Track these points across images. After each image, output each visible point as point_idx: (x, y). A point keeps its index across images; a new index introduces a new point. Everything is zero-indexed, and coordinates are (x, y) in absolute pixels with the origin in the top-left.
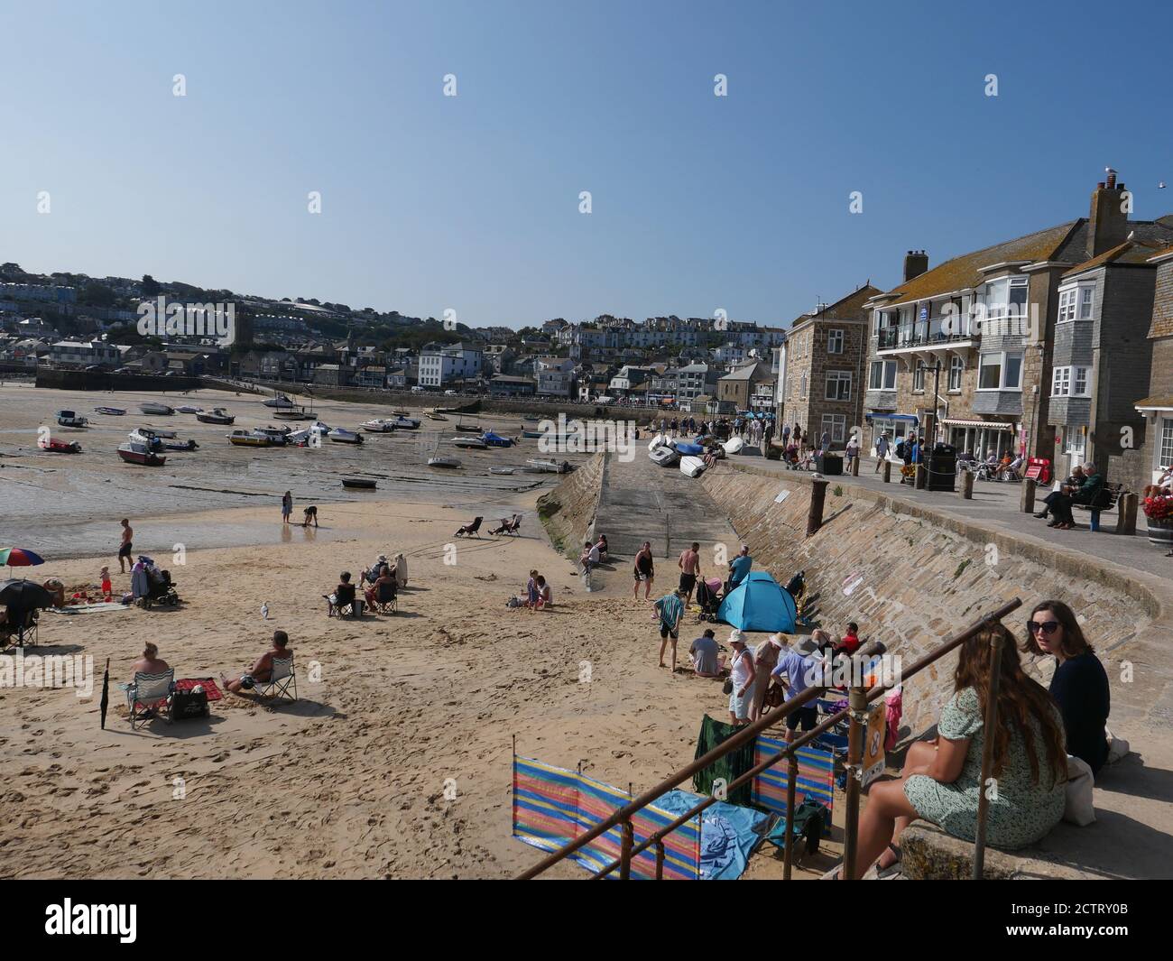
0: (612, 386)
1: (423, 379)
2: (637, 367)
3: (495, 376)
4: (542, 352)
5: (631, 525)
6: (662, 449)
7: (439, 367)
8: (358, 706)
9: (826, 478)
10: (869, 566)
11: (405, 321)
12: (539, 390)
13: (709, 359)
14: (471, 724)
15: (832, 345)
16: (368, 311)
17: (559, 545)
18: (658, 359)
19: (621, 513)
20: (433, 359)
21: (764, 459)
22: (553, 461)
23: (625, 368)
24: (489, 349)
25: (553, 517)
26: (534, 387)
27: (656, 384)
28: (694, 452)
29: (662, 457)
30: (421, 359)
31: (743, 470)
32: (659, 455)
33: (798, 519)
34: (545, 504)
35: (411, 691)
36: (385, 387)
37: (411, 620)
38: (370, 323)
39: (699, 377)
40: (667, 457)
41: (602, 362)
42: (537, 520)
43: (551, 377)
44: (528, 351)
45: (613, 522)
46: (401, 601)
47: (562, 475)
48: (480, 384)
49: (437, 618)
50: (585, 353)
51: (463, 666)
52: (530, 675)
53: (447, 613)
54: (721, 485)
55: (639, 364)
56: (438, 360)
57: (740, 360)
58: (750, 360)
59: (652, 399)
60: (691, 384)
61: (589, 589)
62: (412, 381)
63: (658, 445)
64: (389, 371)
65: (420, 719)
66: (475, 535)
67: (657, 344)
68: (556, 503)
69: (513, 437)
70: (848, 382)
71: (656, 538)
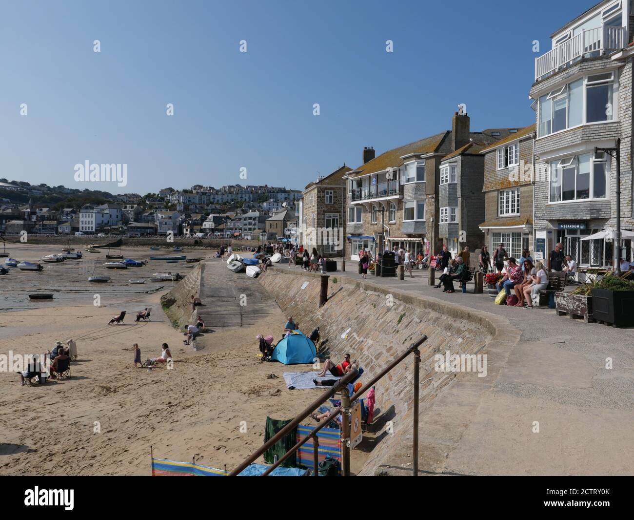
0: (203, 227)
1: (83, 227)
2: (218, 215)
3: (130, 224)
4: (160, 208)
5: (219, 309)
6: (235, 262)
7: (93, 219)
8: (45, 442)
9: (328, 274)
10: (353, 321)
11: (68, 191)
12: (159, 231)
13: (260, 209)
14: (124, 443)
15: (327, 199)
16: (43, 185)
17: (175, 324)
18: (230, 210)
19: (213, 302)
20: (89, 215)
21: (293, 265)
22: (170, 273)
23: (211, 216)
24: (126, 207)
25: (171, 307)
26: (156, 229)
27: (230, 224)
28: (254, 263)
29: (235, 267)
30: (81, 215)
31: (282, 272)
32: (234, 266)
33: (314, 297)
34: (166, 300)
35: (82, 427)
36: (57, 233)
37: (81, 381)
38: (44, 194)
39: (255, 219)
40: (238, 267)
41: (197, 213)
42: (161, 310)
43: (166, 223)
44: (151, 207)
45: (208, 308)
46: (73, 370)
47: (176, 282)
48: (121, 229)
49: (98, 378)
50: (186, 208)
51: (117, 407)
52: (160, 407)
53: (104, 374)
54: (270, 281)
55: (219, 213)
56: (92, 215)
57: (277, 209)
58: (283, 208)
59: (228, 233)
60: (250, 224)
61: (195, 350)
62: (75, 229)
63: (232, 260)
64: (59, 223)
65: (89, 444)
66: (121, 322)
67: (229, 201)
68: (173, 299)
69: (144, 261)
70: (337, 219)
71: (234, 315)
